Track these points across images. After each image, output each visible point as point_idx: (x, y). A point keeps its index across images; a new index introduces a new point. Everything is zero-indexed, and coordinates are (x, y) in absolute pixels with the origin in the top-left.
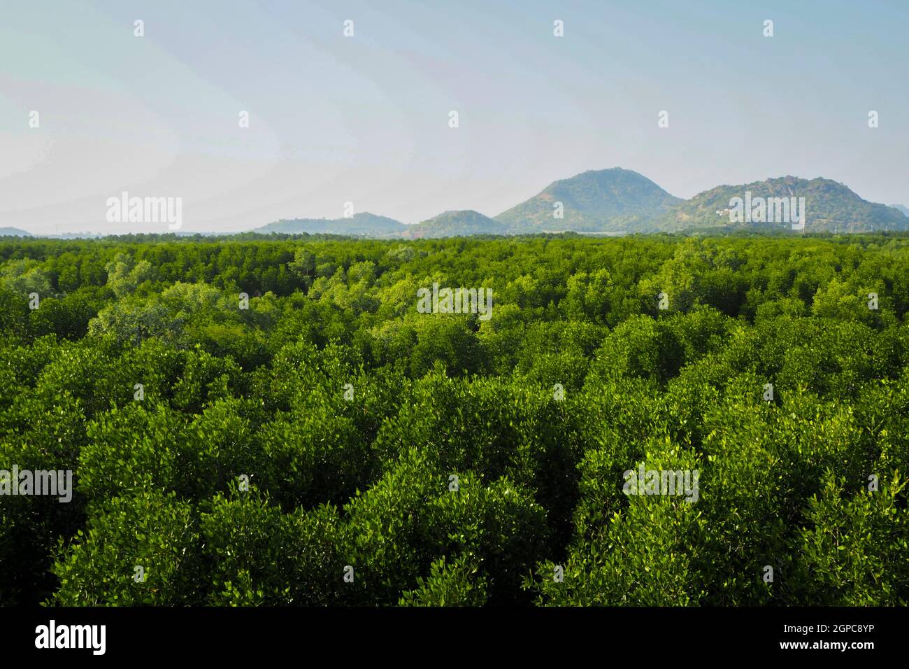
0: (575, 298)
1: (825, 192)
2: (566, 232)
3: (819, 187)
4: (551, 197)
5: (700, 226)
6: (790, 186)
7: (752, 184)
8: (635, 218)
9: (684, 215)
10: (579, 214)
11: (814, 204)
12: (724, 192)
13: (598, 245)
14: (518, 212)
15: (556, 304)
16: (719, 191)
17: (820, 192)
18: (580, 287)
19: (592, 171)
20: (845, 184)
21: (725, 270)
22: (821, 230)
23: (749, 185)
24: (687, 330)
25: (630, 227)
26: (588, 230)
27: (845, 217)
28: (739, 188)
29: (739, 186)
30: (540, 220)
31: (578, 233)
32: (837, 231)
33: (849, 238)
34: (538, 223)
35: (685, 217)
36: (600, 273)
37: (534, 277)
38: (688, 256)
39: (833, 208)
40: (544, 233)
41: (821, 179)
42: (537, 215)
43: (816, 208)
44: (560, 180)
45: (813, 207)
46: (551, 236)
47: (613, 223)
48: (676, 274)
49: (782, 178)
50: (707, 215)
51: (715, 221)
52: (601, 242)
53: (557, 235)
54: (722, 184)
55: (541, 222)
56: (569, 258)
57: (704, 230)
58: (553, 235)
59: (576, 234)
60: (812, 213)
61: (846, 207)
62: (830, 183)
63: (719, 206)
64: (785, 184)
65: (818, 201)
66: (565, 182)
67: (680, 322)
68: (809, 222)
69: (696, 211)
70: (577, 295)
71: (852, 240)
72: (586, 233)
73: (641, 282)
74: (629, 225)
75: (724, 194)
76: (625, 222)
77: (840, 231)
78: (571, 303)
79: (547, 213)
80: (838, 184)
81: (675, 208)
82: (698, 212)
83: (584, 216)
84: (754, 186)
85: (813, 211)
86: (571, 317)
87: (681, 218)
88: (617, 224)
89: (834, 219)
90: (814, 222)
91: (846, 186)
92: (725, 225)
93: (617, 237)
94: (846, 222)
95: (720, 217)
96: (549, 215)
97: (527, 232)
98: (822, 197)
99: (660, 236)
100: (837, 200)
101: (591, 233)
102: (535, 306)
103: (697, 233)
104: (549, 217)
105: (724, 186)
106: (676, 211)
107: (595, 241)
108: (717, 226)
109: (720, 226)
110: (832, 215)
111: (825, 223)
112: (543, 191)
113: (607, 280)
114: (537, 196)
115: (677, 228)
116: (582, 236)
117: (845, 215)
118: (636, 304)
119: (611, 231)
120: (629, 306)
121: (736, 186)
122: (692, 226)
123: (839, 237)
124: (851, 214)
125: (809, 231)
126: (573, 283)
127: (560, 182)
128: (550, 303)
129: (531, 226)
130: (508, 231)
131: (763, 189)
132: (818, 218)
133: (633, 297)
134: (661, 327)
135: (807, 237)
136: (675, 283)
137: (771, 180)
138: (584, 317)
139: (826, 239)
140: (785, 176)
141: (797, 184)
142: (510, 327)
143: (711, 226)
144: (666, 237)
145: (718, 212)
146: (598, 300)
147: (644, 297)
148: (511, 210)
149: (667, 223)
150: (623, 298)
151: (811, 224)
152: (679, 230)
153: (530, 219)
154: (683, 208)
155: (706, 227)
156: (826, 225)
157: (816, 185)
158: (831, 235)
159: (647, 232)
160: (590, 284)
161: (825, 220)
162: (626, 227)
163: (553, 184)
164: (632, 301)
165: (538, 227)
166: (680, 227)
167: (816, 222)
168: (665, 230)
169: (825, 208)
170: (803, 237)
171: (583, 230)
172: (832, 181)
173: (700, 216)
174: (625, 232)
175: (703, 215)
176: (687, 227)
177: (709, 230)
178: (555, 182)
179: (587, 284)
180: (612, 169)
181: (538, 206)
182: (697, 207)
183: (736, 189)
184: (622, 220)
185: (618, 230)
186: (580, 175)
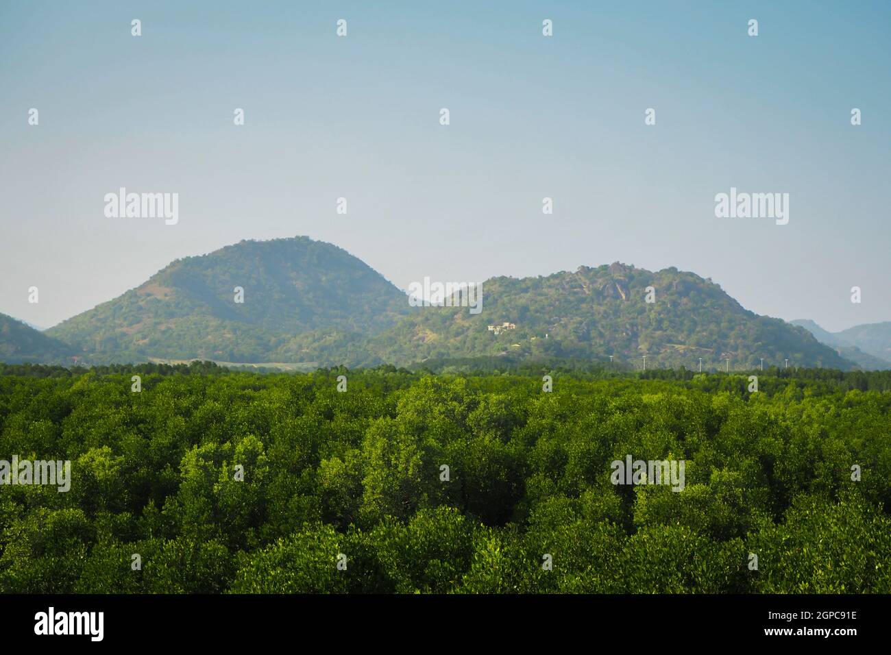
0: (196, 493)
1: (681, 294)
2: (196, 363)
3: (670, 285)
4: (167, 290)
5: (458, 355)
6: (620, 282)
7: (553, 276)
8: (335, 336)
9: (428, 331)
10: (224, 328)
11: (662, 316)
12: (502, 289)
13: (256, 389)
14: (99, 320)
15: (159, 505)
16: (493, 288)
17: (672, 294)
18: (204, 468)
19: (252, 242)
20: (715, 281)
21: (487, 439)
22: (676, 364)
23: (548, 279)
24: (401, 549)
25: (326, 353)
26: (241, 359)
27: (715, 341)
28: (529, 284)
29: (530, 279)
30: (144, 338)
31: (220, 364)
32: (702, 367)
33: (719, 380)
34: (141, 342)
35: (431, 337)
36: (247, 442)
37: (117, 451)
38: (422, 412)
39: (695, 323)
40: (150, 364)
41: (673, 270)
42: (136, 327)
43: (666, 324)
44: (188, 258)
45: (660, 322)
46: (165, 370)
47: (292, 345)
48: (391, 446)
49: (605, 267)
50: (471, 333)
51: (486, 345)
52: (261, 383)
53: (177, 368)
54: (498, 275)
55: (146, 341)
56: (187, 413)
57: (464, 361)
58: (168, 368)
59: (215, 365)
60: (659, 333)
61: (718, 324)
62: (690, 279)
63: (494, 317)
64: (612, 278)
65: (669, 311)
66: (198, 261)
67: (389, 534)
68: (655, 349)
69: (451, 324)
70: (201, 487)
71: (724, 384)
72: (238, 365)
73: (324, 462)
74: (323, 349)
75: (502, 293)
76: (316, 345)
77: (708, 367)
78: (188, 504)
79: (161, 323)
80: (703, 281)
81: (412, 319)
82: (454, 327)
83: (234, 331)
84: (557, 281)
85: (661, 329)
86: (189, 532)
87: (423, 339)
88: (300, 347)
89: (698, 344)
90: (663, 350)
91: (718, 286)
92: (504, 353)
93: (298, 373)
94: (719, 351)
95: (496, 338)
96: (163, 328)
97: (115, 362)
98: (675, 304)
99: (381, 373)
100: (702, 311)
101: (247, 365)
102: (116, 510)
103: (451, 368)
104: (164, 332)
105: (503, 278)
106: (413, 325)
107: (252, 381)
108: (489, 355)
109: (495, 354)
110: (694, 337)
111: (682, 351)
112: (153, 279)
113: (257, 455)
114: (141, 287)
115: (415, 357)
116: (227, 371)
117: (715, 337)
118: (313, 506)
119: (285, 362)
120: (300, 509)
121: (524, 280)
122: (443, 354)
123: (703, 377)
124: (725, 336)
125: (654, 366)
126: (191, 461)
127: (187, 261)
128: (147, 504)
129: (127, 348)
130: (76, 358)
131: (572, 287)
132: (670, 341)
133: (309, 492)
134: (353, 545)
135: (648, 378)
136: (388, 463)
137: (585, 270)
138: (216, 531)
139: (681, 382)
140: (610, 263)
141: (631, 278)
142: (61, 552)
143: (479, 355)
144: (391, 374)
145: (490, 328)
146: (243, 498)
147: (331, 493)
148: (85, 314)
149: (396, 347)
150: (292, 494)
151: (658, 353)
152: (419, 360)
153: (124, 334)
154: (427, 319)
155: (468, 356)
156: (684, 355)
157: (665, 282)
158: (690, 375)
159: (358, 363)
160: (225, 463)
161: (683, 347)
162: (316, 353)
163: (173, 264)
164: (305, 501)
165: (142, 352)
166: (420, 355)
167: (666, 351)
168: (392, 361)
169: (682, 323)
170: (642, 377)
171: (232, 358)
172: (692, 274)
173: (457, 334)
174: (316, 364)
175: (463, 332)
176: (433, 355)
177: (475, 363)
178: (178, 261)
179: (218, 464)
180: (291, 240)
181: (140, 308)
182: (453, 319)
183: (523, 286)
184: (310, 339)
185: (302, 360)
186: (226, 248)
